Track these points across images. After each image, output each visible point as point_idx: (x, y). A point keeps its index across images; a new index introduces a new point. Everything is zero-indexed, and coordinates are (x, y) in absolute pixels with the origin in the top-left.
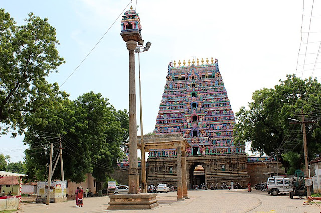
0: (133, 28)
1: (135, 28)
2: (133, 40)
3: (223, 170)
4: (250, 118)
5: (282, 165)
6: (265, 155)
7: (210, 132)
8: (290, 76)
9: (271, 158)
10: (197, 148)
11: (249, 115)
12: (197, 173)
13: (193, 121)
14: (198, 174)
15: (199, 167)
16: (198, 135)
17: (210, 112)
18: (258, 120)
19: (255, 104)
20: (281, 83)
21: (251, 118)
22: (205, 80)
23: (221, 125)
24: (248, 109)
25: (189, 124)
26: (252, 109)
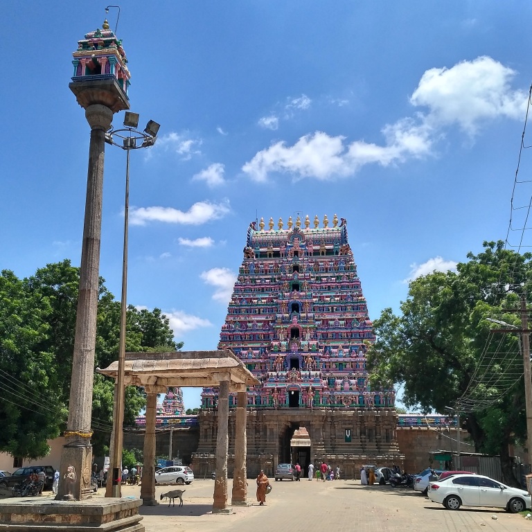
0: (103, 72)
1: (107, 70)
2: (102, 103)
3: (348, 440)
4: (402, 332)
5: (468, 435)
6: (434, 414)
7: (324, 360)
8: (492, 245)
9: (447, 419)
10: (297, 393)
11: (402, 326)
12: (298, 442)
13: (292, 336)
14: (300, 445)
15: (303, 431)
16: (300, 366)
17: (325, 322)
18: (420, 337)
19: (414, 305)
20: (471, 260)
21: (405, 333)
22: (320, 259)
23: (347, 347)
24: (398, 313)
25: (284, 343)
26: (407, 314)
